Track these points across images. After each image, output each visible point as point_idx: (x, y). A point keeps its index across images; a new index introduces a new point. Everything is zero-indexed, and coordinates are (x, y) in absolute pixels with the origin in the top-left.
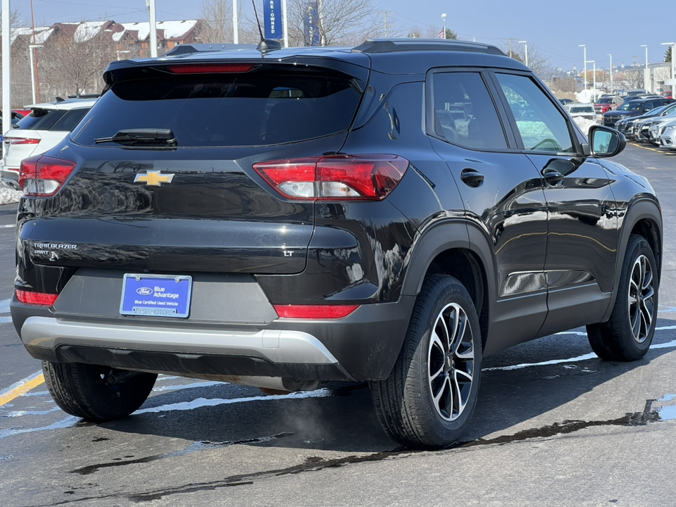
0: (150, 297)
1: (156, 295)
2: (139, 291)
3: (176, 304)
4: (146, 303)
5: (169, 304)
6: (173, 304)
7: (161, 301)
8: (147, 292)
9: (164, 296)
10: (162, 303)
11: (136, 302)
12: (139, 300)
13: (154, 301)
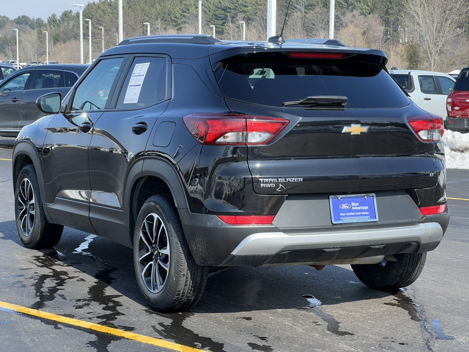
0: (350, 210)
1: (353, 208)
2: (341, 207)
3: (368, 213)
4: (348, 214)
5: (363, 213)
6: (366, 213)
7: (358, 212)
8: (348, 207)
9: (359, 208)
10: (359, 213)
11: (341, 214)
12: (343, 213)
13: (353, 212)
